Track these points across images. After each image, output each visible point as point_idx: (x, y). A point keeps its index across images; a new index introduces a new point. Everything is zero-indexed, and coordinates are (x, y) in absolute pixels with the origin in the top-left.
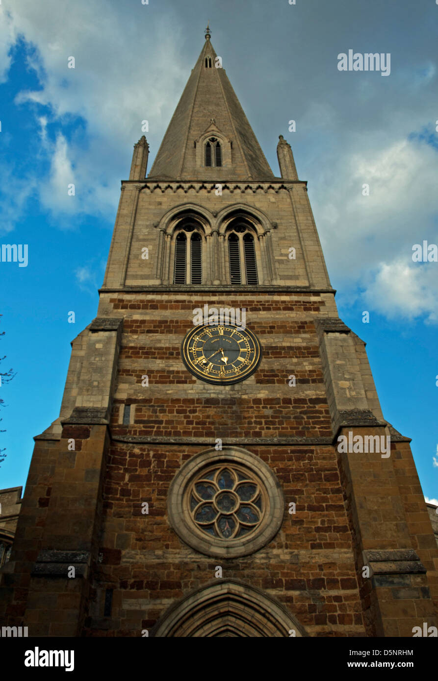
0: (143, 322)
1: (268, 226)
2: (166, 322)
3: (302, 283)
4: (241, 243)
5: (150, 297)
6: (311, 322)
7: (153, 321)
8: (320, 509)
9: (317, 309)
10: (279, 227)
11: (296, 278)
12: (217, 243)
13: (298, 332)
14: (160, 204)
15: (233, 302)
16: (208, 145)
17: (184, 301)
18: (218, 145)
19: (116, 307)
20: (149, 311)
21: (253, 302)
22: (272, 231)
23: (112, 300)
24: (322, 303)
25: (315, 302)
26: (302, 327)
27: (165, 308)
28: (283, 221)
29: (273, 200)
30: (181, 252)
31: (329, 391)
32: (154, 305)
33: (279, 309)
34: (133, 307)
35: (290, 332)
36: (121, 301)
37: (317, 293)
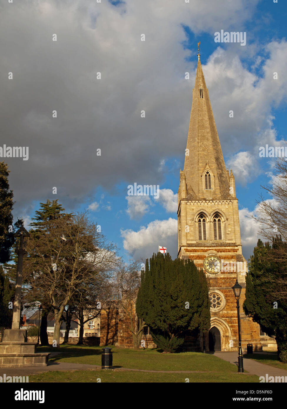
0: (193, 256)
1: (225, 219)
2: (199, 256)
3: (233, 242)
4: (217, 222)
5: (194, 248)
6: (235, 256)
7: (196, 256)
8: (233, 303)
9: (237, 251)
10: (229, 220)
11: (232, 240)
12: (210, 225)
13: (231, 259)
14: (193, 210)
15: (215, 249)
16: (206, 176)
17: (203, 249)
18: (209, 176)
19: (186, 251)
20: (194, 253)
21: (220, 249)
22: (226, 221)
23: (185, 249)
24: (238, 249)
25: (236, 249)
26: (232, 257)
27: (198, 251)
28: (230, 217)
29: (227, 207)
30: (200, 226)
31: (237, 276)
32: (195, 251)
33: (227, 252)
34: (190, 251)
35: (229, 259)
36: (187, 249)
37: (237, 246)
